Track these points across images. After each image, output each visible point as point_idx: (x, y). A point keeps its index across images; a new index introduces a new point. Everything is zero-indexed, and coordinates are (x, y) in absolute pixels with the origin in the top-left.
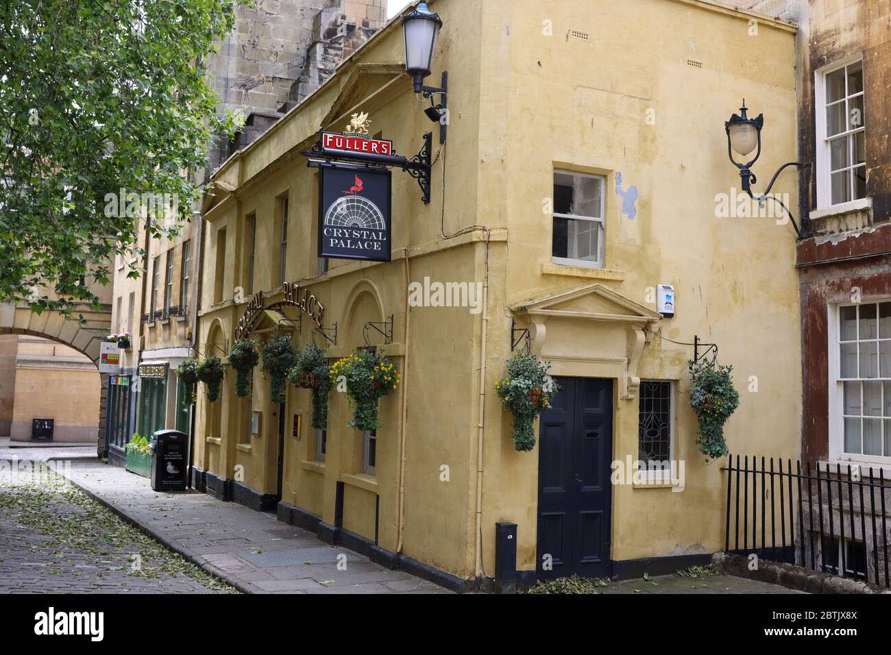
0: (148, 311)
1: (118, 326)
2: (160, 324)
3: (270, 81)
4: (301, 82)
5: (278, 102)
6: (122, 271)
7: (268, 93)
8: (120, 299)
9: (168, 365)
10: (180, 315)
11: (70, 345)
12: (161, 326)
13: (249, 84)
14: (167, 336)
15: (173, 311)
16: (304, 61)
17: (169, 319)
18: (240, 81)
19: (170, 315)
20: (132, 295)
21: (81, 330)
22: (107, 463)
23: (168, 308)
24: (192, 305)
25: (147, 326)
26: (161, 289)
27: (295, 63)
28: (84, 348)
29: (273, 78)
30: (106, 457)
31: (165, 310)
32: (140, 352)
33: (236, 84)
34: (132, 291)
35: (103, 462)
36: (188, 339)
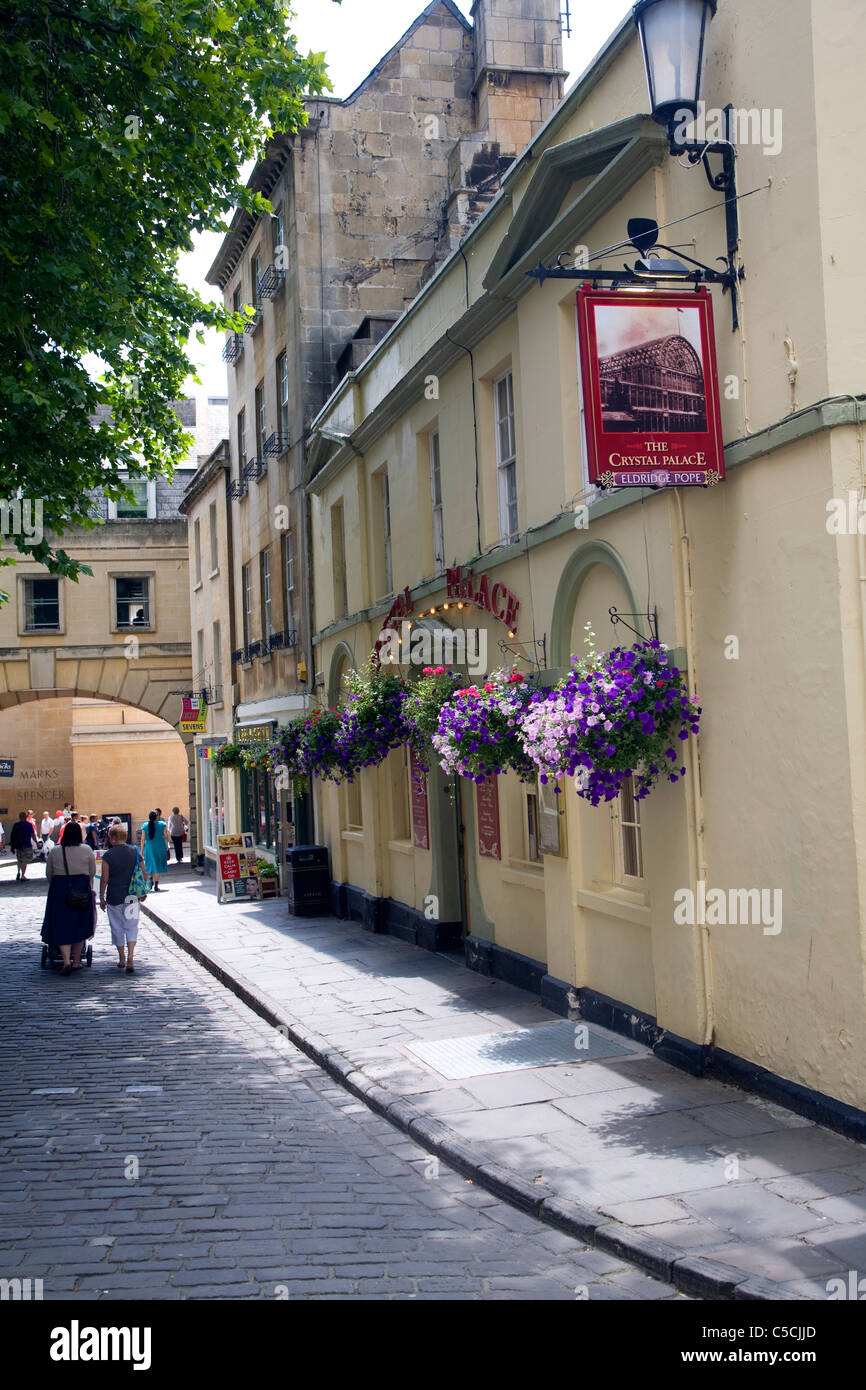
0: (240, 645)
1: (202, 672)
2: (259, 663)
3: (389, 266)
4: (437, 260)
5: (405, 299)
6: (199, 592)
7: (388, 286)
8: (201, 633)
9: (275, 724)
10: (287, 645)
11: (138, 706)
12: (261, 666)
13: (357, 275)
14: (270, 681)
15: (276, 641)
16: (439, 227)
17: (271, 654)
18: (344, 271)
19: (271, 648)
20: (217, 626)
21: (150, 684)
22: (202, 874)
23: (268, 638)
24: (303, 629)
25: (241, 668)
26: (255, 611)
27: (426, 233)
28: (157, 709)
29: (395, 261)
30: (201, 865)
31: (264, 641)
32: (235, 707)
33: (337, 277)
34: (215, 619)
35: (197, 873)
36: (302, 681)
